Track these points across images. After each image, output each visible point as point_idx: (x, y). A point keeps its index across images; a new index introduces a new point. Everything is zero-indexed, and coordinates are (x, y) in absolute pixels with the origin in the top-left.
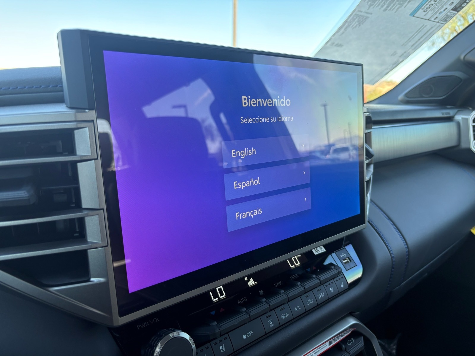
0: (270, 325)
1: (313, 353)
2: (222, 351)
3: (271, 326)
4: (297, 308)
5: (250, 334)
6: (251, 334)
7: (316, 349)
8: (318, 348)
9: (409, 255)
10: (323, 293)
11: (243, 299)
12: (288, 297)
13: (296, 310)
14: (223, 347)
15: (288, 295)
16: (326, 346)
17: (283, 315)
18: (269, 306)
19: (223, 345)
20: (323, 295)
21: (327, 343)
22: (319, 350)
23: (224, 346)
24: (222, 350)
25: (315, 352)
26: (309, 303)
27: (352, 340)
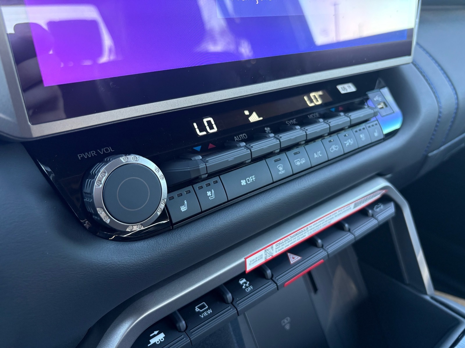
0: (279, 171)
1: (334, 216)
2: (211, 198)
3: (280, 173)
4: (317, 155)
5: (251, 179)
6: (253, 180)
7: (337, 211)
8: (340, 210)
9: (457, 109)
10: (352, 139)
11: (242, 136)
12: (306, 134)
13: (316, 156)
14: (211, 193)
15: (307, 131)
16: (350, 208)
17: (297, 161)
18: (279, 142)
19: (212, 190)
20: (352, 143)
21: (352, 206)
22: (341, 212)
23: (213, 192)
24: (210, 196)
25: (336, 214)
26: (332, 149)
27: (380, 205)
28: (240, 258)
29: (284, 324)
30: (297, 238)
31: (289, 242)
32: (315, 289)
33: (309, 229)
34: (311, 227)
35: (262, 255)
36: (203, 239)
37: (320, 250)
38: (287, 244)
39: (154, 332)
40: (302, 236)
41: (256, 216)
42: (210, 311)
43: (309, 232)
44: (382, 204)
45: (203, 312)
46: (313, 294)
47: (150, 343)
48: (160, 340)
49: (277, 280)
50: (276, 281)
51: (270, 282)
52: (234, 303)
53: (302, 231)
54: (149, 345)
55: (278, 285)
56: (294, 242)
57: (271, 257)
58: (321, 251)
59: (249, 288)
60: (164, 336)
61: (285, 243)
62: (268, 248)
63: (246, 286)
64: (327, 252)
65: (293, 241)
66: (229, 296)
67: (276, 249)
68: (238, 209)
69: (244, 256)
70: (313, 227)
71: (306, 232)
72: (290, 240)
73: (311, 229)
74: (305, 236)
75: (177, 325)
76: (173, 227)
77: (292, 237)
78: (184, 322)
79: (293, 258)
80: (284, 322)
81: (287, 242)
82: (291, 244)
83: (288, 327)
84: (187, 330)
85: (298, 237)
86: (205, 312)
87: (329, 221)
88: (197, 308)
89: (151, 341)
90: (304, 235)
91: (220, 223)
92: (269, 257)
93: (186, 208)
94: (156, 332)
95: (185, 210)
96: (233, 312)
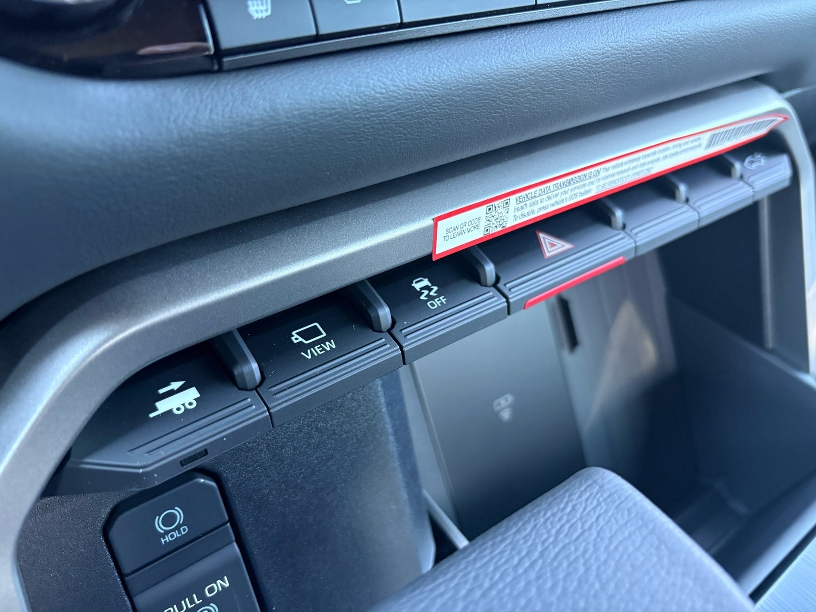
1: (661, 156)
7: (671, 145)
8: (677, 142)
16: (701, 144)
21: (705, 139)
22: (678, 149)
25: (668, 153)
27: (759, 156)
28: (421, 216)
29: (499, 408)
30: (570, 193)
31: (549, 198)
32: (573, 342)
33: (603, 174)
34: (607, 170)
35: (478, 219)
36: (316, 120)
37: (618, 234)
38: (545, 204)
39: (168, 384)
40: (582, 190)
41: (480, 89)
42: (330, 345)
43: (601, 183)
44: (762, 156)
45: (312, 345)
46: (566, 352)
47: (155, 409)
48: (183, 405)
49: (510, 290)
50: (506, 291)
51: (491, 293)
52: (395, 331)
53: (585, 176)
54: (152, 415)
55: (511, 301)
56: (562, 201)
57: (499, 229)
58: (621, 236)
59: (436, 300)
60: (198, 395)
61: (539, 199)
62: (496, 203)
63: (428, 296)
64: (635, 242)
65: (558, 199)
66: (384, 313)
67: (517, 209)
68: (431, 56)
69: (431, 214)
70: (611, 172)
71: (592, 183)
72: (555, 193)
73: (607, 177)
74: (589, 191)
75: (236, 372)
76: (220, 64)
77: (558, 187)
78: (255, 366)
79: (553, 245)
80: (499, 404)
81: (545, 197)
82: (554, 204)
83: (506, 415)
84: (261, 387)
85: (573, 189)
86: (316, 348)
87: (650, 166)
88: (297, 336)
89: (158, 404)
90: (587, 188)
91: (372, 82)
92: (495, 229)
93: (266, 10)
94: (175, 385)
95: (264, 15)
96: (390, 351)
